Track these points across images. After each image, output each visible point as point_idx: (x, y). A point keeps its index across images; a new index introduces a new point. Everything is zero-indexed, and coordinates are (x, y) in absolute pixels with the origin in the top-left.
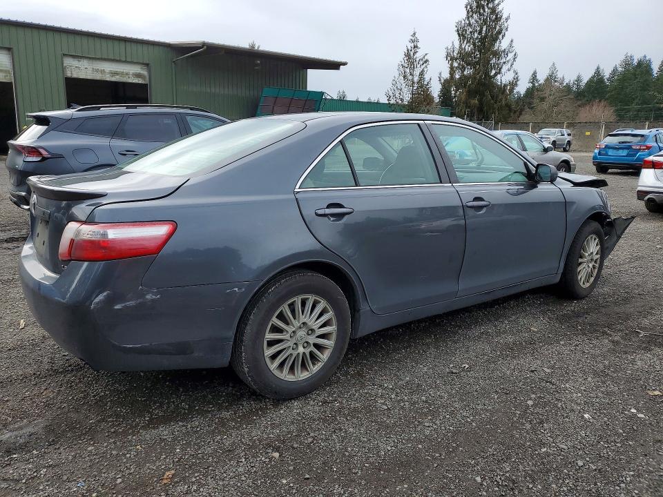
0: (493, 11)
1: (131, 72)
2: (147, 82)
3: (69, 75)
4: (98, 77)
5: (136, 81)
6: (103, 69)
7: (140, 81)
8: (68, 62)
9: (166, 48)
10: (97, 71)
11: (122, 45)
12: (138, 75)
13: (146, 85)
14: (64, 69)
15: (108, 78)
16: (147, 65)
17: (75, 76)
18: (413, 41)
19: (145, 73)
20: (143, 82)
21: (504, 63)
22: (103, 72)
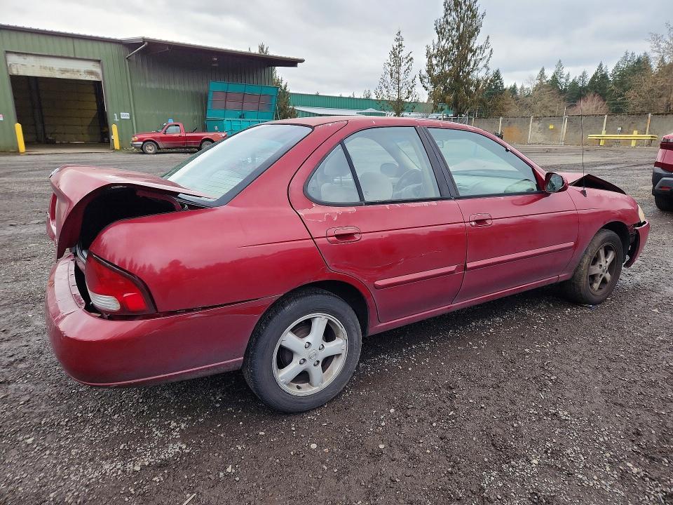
0: (470, 8)
1: (82, 69)
2: (100, 79)
3: (15, 72)
4: (47, 74)
5: (89, 78)
6: (51, 66)
7: (93, 78)
8: (12, 59)
9: (117, 45)
10: (45, 68)
11: (70, 41)
12: (91, 73)
13: (99, 83)
14: (8, 68)
15: (59, 75)
16: (99, 61)
17: (21, 73)
18: (398, 40)
19: (98, 70)
20: (97, 80)
21: (481, 59)
22: (51, 69)
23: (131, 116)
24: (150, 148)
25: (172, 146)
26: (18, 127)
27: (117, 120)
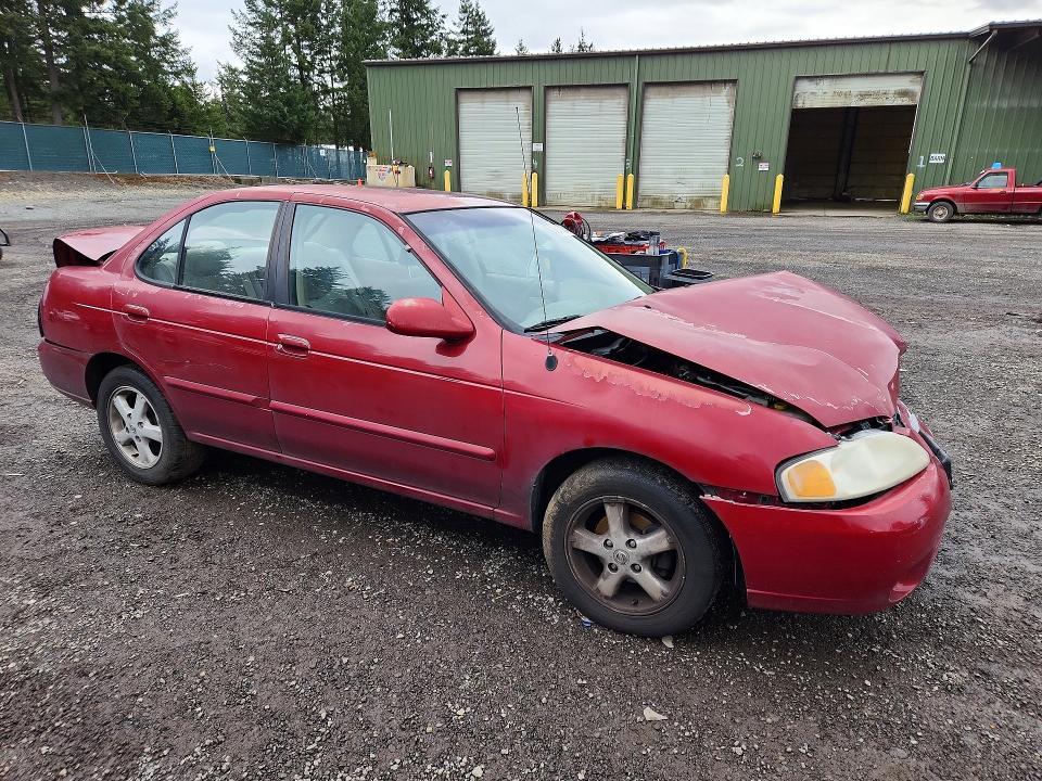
1: (893, 89)
2: (917, 101)
3: (800, 105)
4: (839, 103)
5: (899, 102)
6: (849, 90)
7: (905, 102)
8: (802, 87)
9: (961, 43)
10: (840, 94)
11: (886, 48)
12: (904, 94)
13: (913, 107)
14: (794, 99)
15: (854, 103)
16: (922, 73)
17: (807, 106)
19: (917, 89)
20: (911, 103)
22: (847, 95)
23: (947, 160)
24: (941, 212)
25: (982, 209)
26: (780, 179)
27: (921, 165)
